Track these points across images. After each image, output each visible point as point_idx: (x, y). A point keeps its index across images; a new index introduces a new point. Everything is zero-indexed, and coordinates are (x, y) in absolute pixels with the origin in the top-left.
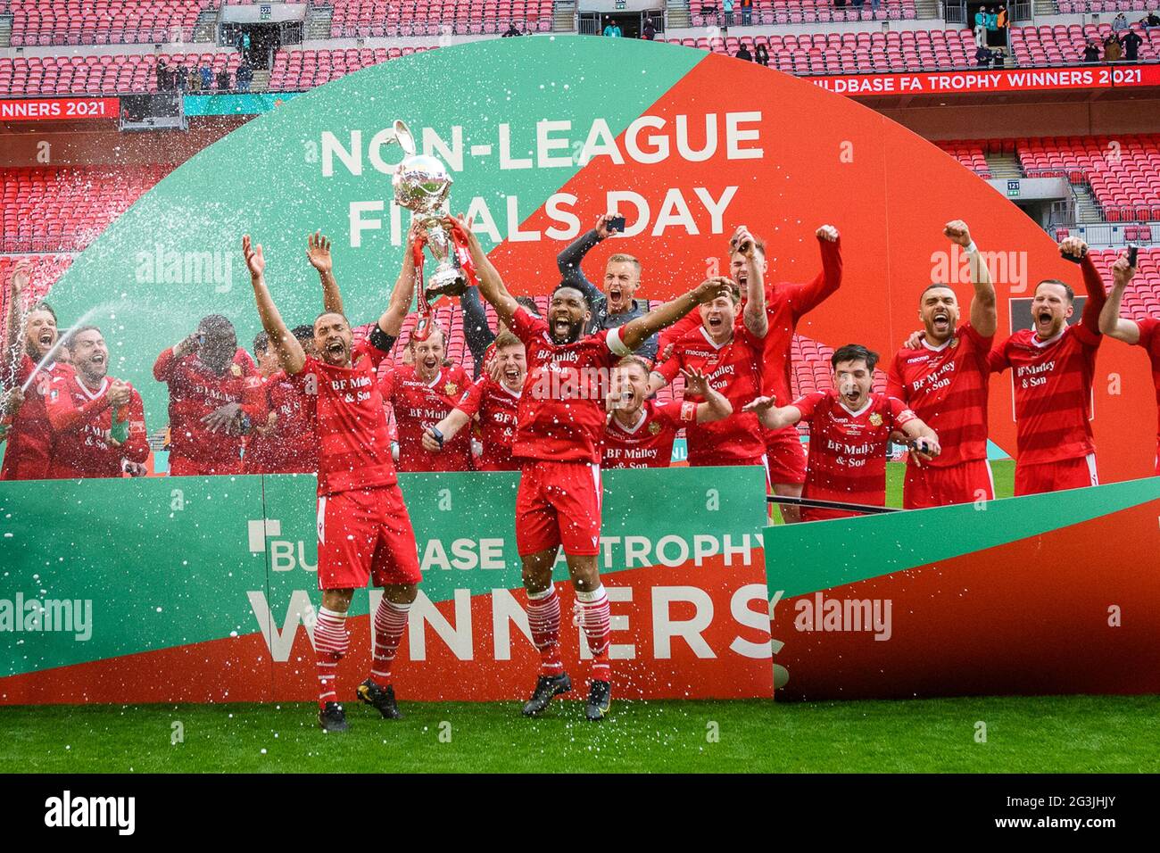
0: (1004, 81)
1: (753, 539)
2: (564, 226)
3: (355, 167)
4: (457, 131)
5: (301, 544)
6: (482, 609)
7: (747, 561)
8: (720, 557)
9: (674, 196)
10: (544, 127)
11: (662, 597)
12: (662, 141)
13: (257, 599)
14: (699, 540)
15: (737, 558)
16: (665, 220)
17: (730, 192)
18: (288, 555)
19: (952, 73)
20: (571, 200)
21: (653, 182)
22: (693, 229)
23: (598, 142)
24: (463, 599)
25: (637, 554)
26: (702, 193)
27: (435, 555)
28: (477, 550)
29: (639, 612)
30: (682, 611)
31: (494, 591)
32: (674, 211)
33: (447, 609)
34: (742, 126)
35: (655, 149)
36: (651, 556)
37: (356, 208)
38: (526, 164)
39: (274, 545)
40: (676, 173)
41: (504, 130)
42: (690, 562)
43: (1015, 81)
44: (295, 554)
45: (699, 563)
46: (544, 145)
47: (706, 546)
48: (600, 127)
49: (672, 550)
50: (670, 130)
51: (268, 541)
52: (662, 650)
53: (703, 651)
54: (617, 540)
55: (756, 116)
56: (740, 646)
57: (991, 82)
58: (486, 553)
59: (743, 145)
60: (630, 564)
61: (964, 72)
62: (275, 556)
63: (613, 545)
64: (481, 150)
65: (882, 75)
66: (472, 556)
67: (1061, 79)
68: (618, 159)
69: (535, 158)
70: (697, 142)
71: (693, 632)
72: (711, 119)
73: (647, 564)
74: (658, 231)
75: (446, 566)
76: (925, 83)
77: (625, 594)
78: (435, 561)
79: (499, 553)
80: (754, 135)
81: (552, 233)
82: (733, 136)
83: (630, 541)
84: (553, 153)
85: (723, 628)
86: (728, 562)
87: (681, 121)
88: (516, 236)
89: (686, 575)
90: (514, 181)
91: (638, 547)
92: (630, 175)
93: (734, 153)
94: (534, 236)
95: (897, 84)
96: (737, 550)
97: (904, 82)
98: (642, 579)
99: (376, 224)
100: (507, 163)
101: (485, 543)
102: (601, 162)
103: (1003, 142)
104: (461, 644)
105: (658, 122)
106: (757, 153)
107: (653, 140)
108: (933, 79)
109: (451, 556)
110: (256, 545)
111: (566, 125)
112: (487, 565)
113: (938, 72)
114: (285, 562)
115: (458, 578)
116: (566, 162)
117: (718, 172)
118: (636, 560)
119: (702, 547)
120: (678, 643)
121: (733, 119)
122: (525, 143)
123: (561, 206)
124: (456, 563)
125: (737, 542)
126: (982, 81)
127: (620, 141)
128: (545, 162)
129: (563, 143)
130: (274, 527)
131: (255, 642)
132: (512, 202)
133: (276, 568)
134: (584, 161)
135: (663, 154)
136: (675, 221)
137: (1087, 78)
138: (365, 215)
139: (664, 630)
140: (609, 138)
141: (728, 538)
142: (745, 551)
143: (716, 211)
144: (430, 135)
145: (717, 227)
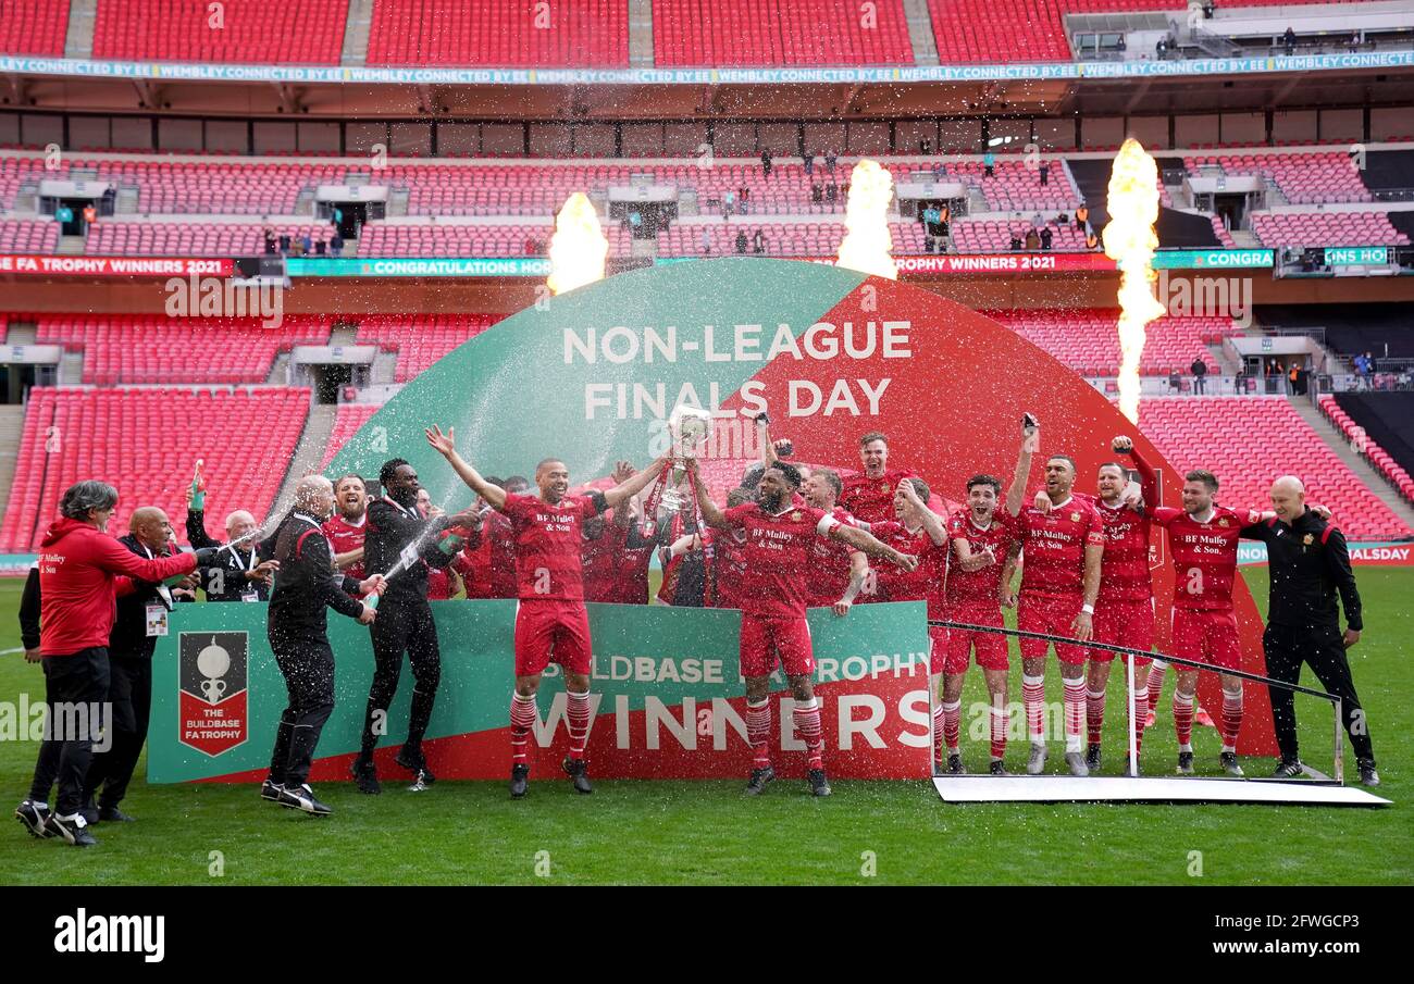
1: (917, 656)
2: (755, 407)
3: (591, 358)
4: (672, 331)
7: (912, 673)
8: (891, 672)
9: (841, 385)
10: (739, 330)
11: (846, 703)
12: (833, 343)
15: (905, 671)
16: (834, 403)
17: (885, 383)
20: (761, 386)
21: (825, 375)
22: (855, 411)
23: (784, 342)
24: (689, 704)
26: (863, 383)
27: (668, 670)
28: (701, 668)
29: (830, 714)
30: (862, 713)
31: (714, 698)
32: (841, 397)
33: (677, 712)
34: (895, 332)
35: (827, 348)
36: (839, 673)
37: (590, 388)
38: (727, 357)
40: (844, 367)
41: (709, 330)
42: (868, 676)
45: (875, 676)
46: (740, 342)
47: (881, 663)
48: (784, 330)
49: (855, 668)
50: (839, 335)
52: (845, 743)
53: (877, 742)
55: (906, 325)
56: (906, 738)
58: (708, 670)
59: (895, 346)
64: (690, 346)
66: (697, 673)
68: (798, 356)
69: (732, 352)
70: (860, 344)
71: (869, 730)
72: (871, 327)
73: (836, 679)
74: (828, 412)
75: (676, 679)
78: (668, 675)
79: (719, 671)
80: (904, 339)
81: (746, 411)
82: (888, 339)
84: (746, 350)
85: (891, 727)
86: (897, 675)
87: (848, 327)
88: (717, 413)
89: (865, 686)
90: (717, 371)
91: (829, 666)
92: (808, 368)
93: (888, 353)
94: (731, 414)
96: (904, 665)
99: (606, 402)
100: (711, 356)
101: (708, 663)
102: (785, 357)
104: (687, 737)
105: (830, 328)
106: (907, 354)
107: (825, 341)
109: (680, 672)
111: (757, 328)
112: (708, 679)
115: (689, 689)
116: (758, 357)
117: (875, 367)
119: (876, 666)
120: (858, 738)
121: (888, 326)
122: (724, 342)
123: (753, 391)
124: (684, 677)
125: (904, 659)
127: (800, 342)
128: (740, 356)
129: (756, 342)
132: (714, 387)
134: (771, 356)
135: (834, 352)
136: (841, 404)
138: (598, 395)
139: (847, 728)
140: (791, 339)
141: (897, 657)
142: (911, 666)
143: (874, 397)
144: (651, 335)
145: (875, 410)
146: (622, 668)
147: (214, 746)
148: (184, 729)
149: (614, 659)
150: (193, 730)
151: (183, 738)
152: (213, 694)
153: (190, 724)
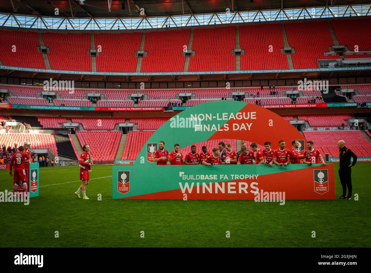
0: (296, 106)
1: (254, 175)
2: (227, 129)
4: (211, 114)
5: (187, 175)
6: (214, 185)
7: (253, 179)
8: (249, 178)
9: (243, 124)
10: (224, 114)
11: (240, 184)
12: (241, 116)
13: (180, 184)
14: (246, 175)
15: (252, 178)
16: (242, 128)
17: (251, 124)
18: (185, 177)
19: (288, 105)
20: (228, 125)
21: (240, 122)
22: (246, 129)
23: (232, 116)
24: (211, 184)
25: (237, 177)
26: (247, 124)
27: (207, 177)
28: (213, 177)
29: (237, 186)
30: (243, 186)
31: (215, 183)
32: (243, 127)
33: (208, 185)
34: (253, 114)
35: (240, 117)
36: (239, 178)
38: (221, 119)
39: (183, 175)
40: (243, 121)
41: (218, 114)
42: (245, 179)
43: (297, 106)
44: (186, 177)
45: (246, 179)
46: (224, 116)
47: (247, 176)
48: (232, 114)
49: (242, 177)
50: (242, 115)
51: (182, 175)
52: (240, 192)
53: (246, 192)
54: (234, 175)
55: (255, 113)
56: (252, 191)
57: (294, 106)
59: (253, 117)
60: (236, 179)
61: (290, 105)
62: (183, 177)
63: (233, 176)
64: (214, 117)
65: (277, 105)
66: (212, 177)
67: (304, 106)
68: (235, 119)
70: (246, 116)
71: (245, 189)
72: (249, 113)
73: (238, 179)
74: (240, 130)
75: (208, 179)
76: (284, 106)
77: (235, 183)
79: (216, 177)
80: (255, 115)
81: (225, 130)
82: (252, 116)
83: (236, 175)
84: (225, 118)
85: (249, 189)
86: (250, 179)
87: (244, 113)
88: (219, 130)
89: (244, 181)
90: (219, 122)
91: (237, 176)
92: (236, 121)
93: (252, 118)
94: (222, 130)
95: (280, 106)
96: (252, 177)
97: (281, 106)
98: (238, 181)
100: (218, 119)
102: (232, 119)
103: (296, 115)
104: (210, 191)
105: (241, 113)
106: (255, 118)
107: (240, 116)
108: (285, 106)
109: (209, 177)
110: (180, 176)
111: (227, 114)
112: (214, 179)
113: (286, 105)
114: (184, 178)
115: (210, 181)
116: (227, 119)
117: (249, 121)
118: (237, 178)
119: (246, 177)
120: (242, 191)
121: (252, 113)
122: (221, 117)
123: (226, 126)
124: (210, 179)
125: (252, 176)
126: (292, 106)
127: (235, 116)
129: (227, 116)
130: (183, 173)
131: (180, 190)
132: (219, 125)
133: (183, 179)
134: (230, 119)
135: (241, 118)
136: (243, 128)
137: (308, 106)
139: (240, 189)
140: (233, 116)
141: (250, 175)
142: (253, 177)
143: (249, 127)
144: (207, 115)
145: (249, 129)
146: (198, 177)
147: (124, 192)
148: (119, 189)
149: (197, 176)
150: (120, 189)
151: (118, 191)
152: (124, 182)
153: (120, 188)
